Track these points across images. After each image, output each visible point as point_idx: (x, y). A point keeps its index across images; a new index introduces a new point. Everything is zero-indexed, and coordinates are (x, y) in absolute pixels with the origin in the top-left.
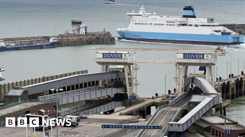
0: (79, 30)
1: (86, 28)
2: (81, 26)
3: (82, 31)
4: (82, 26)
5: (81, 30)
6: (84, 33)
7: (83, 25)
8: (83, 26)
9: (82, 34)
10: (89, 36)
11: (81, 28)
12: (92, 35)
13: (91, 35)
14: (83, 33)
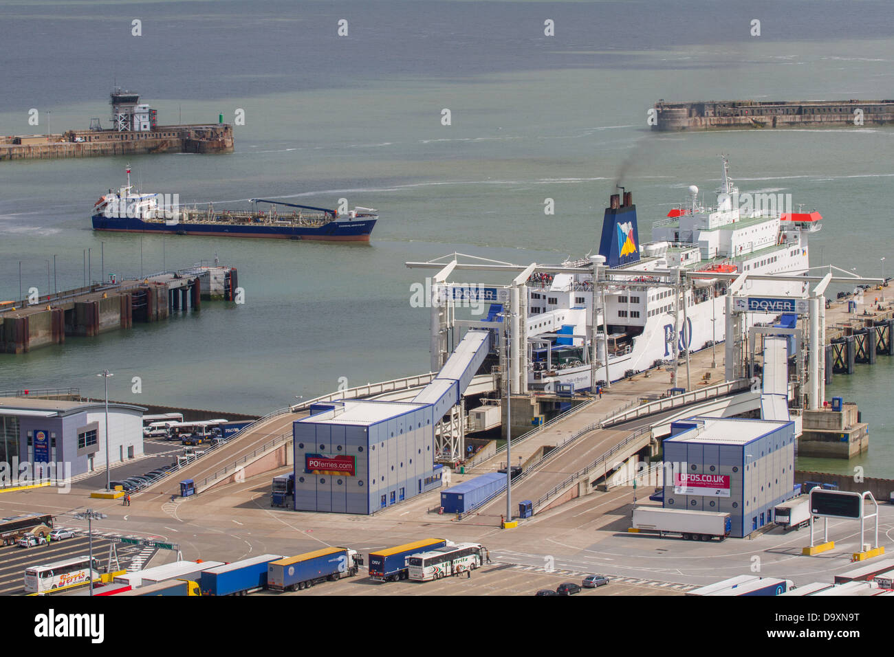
0: (130, 118)
1: (152, 113)
2: (137, 109)
3: (142, 123)
4: (142, 109)
5: (136, 121)
6: (148, 129)
7: (147, 105)
8: (144, 108)
9: (140, 131)
10: (165, 135)
11: (138, 116)
12: (176, 134)
13: (174, 134)
14: (142, 129)
